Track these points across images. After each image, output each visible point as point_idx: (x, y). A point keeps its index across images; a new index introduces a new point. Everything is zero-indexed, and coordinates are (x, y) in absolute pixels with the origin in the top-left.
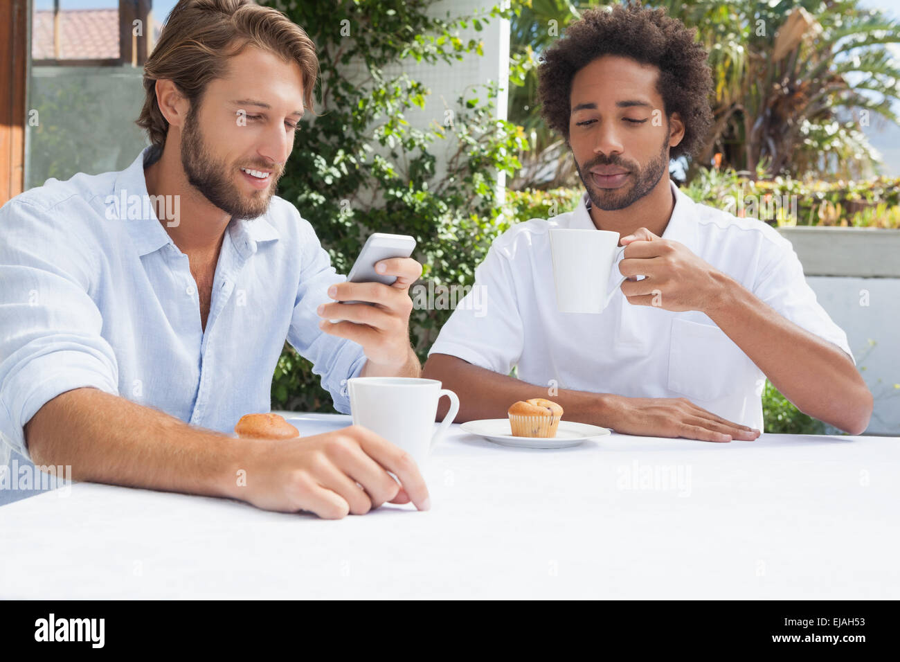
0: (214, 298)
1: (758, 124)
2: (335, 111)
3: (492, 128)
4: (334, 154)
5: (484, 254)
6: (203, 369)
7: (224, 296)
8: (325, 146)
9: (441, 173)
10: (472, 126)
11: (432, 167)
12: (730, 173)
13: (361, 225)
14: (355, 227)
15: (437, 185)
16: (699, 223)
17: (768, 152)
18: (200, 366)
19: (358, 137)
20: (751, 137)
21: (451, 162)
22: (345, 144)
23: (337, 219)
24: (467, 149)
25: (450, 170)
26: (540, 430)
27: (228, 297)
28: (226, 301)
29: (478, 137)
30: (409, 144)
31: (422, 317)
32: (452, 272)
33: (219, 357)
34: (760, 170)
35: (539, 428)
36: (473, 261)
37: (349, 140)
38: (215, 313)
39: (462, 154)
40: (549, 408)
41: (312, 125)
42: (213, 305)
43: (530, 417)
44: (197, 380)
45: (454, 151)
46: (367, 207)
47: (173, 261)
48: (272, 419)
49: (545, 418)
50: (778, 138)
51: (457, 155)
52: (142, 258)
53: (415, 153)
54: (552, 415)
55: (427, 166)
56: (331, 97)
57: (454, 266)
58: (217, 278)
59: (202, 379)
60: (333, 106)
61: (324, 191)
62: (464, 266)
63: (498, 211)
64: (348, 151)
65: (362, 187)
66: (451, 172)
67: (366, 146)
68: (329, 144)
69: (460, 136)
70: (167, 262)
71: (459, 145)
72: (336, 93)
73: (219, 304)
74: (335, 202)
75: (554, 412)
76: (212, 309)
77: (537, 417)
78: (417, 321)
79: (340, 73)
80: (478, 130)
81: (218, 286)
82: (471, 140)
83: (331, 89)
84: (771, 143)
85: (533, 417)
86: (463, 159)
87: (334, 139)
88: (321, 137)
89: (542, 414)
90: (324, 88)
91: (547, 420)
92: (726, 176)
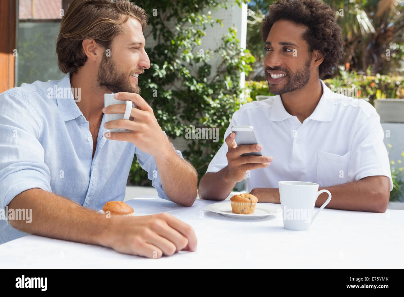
0: (98, 143)
1: (369, 47)
2: (163, 44)
3: (238, 52)
4: (163, 64)
5: (233, 113)
6: (91, 177)
7: (102, 142)
8: (159, 60)
9: (213, 73)
10: (229, 51)
11: (209, 71)
12: (353, 73)
13: (175, 98)
14: (172, 99)
15: (212, 79)
16: (334, 104)
17: (373, 62)
18: (90, 176)
19: (174, 56)
20: (365, 54)
21: (219, 68)
22: (168, 59)
23: (164, 95)
24: (226, 62)
25: (218, 72)
26: (245, 210)
27: (105, 143)
28: (104, 144)
29: (231, 56)
30: (197, 60)
31: (205, 142)
32: (219, 121)
33: (100, 171)
34: (369, 71)
35: (244, 209)
36: (228, 115)
37: (170, 57)
38: (98, 150)
39: (224, 64)
40: (250, 199)
41: (152, 50)
42: (97, 146)
43: (240, 203)
44: (88, 183)
45: (220, 62)
46: (179, 89)
47: (82, 124)
48: (120, 204)
49: (247, 203)
50: (378, 54)
51: (222, 65)
52: (66, 122)
53: (201, 64)
54: (251, 202)
55: (206, 70)
56: (162, 37)
57: (220, 117)
58: (100, 133)
59: (91, 182)
60: (162, 41)
61: (158, 82)
62: (224, 118)
63: (241, 92)
64: (169, 63)
65: (176, 80)
66: (219, 73)
67: (177, 61)
68: (160, 59)
69: (223, 55)
70: (79, 125)
71: (223, 60)
72: (164, 36)
73: (100, 146)
74: (163, 87)
75: (252, 200)
76: (97, 149)
77: (243, 203)
78: (202, 144)
79: (166, 25)
80: (231, 53)
81: (100, 137)
82: (228, 58)
83: (162, 33)
84: (375, 57)
85: (241, 203)
86: (224, 67)
87: (163, 57)
88: (156, 56)
89: (246, 201)
90: (158, 33)
91: (248, 204)
92: (351, 74)
